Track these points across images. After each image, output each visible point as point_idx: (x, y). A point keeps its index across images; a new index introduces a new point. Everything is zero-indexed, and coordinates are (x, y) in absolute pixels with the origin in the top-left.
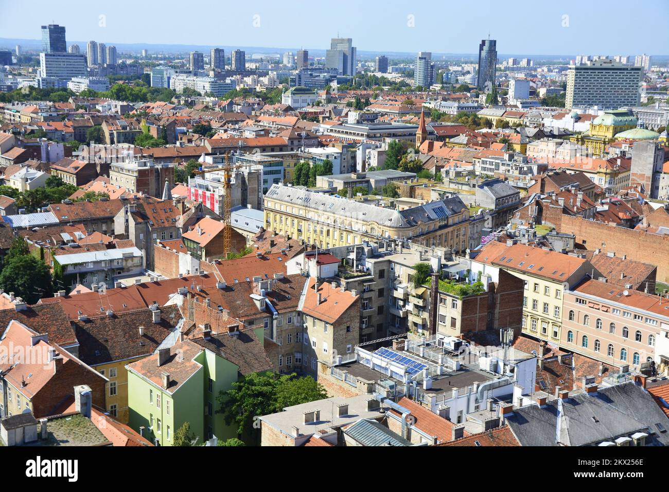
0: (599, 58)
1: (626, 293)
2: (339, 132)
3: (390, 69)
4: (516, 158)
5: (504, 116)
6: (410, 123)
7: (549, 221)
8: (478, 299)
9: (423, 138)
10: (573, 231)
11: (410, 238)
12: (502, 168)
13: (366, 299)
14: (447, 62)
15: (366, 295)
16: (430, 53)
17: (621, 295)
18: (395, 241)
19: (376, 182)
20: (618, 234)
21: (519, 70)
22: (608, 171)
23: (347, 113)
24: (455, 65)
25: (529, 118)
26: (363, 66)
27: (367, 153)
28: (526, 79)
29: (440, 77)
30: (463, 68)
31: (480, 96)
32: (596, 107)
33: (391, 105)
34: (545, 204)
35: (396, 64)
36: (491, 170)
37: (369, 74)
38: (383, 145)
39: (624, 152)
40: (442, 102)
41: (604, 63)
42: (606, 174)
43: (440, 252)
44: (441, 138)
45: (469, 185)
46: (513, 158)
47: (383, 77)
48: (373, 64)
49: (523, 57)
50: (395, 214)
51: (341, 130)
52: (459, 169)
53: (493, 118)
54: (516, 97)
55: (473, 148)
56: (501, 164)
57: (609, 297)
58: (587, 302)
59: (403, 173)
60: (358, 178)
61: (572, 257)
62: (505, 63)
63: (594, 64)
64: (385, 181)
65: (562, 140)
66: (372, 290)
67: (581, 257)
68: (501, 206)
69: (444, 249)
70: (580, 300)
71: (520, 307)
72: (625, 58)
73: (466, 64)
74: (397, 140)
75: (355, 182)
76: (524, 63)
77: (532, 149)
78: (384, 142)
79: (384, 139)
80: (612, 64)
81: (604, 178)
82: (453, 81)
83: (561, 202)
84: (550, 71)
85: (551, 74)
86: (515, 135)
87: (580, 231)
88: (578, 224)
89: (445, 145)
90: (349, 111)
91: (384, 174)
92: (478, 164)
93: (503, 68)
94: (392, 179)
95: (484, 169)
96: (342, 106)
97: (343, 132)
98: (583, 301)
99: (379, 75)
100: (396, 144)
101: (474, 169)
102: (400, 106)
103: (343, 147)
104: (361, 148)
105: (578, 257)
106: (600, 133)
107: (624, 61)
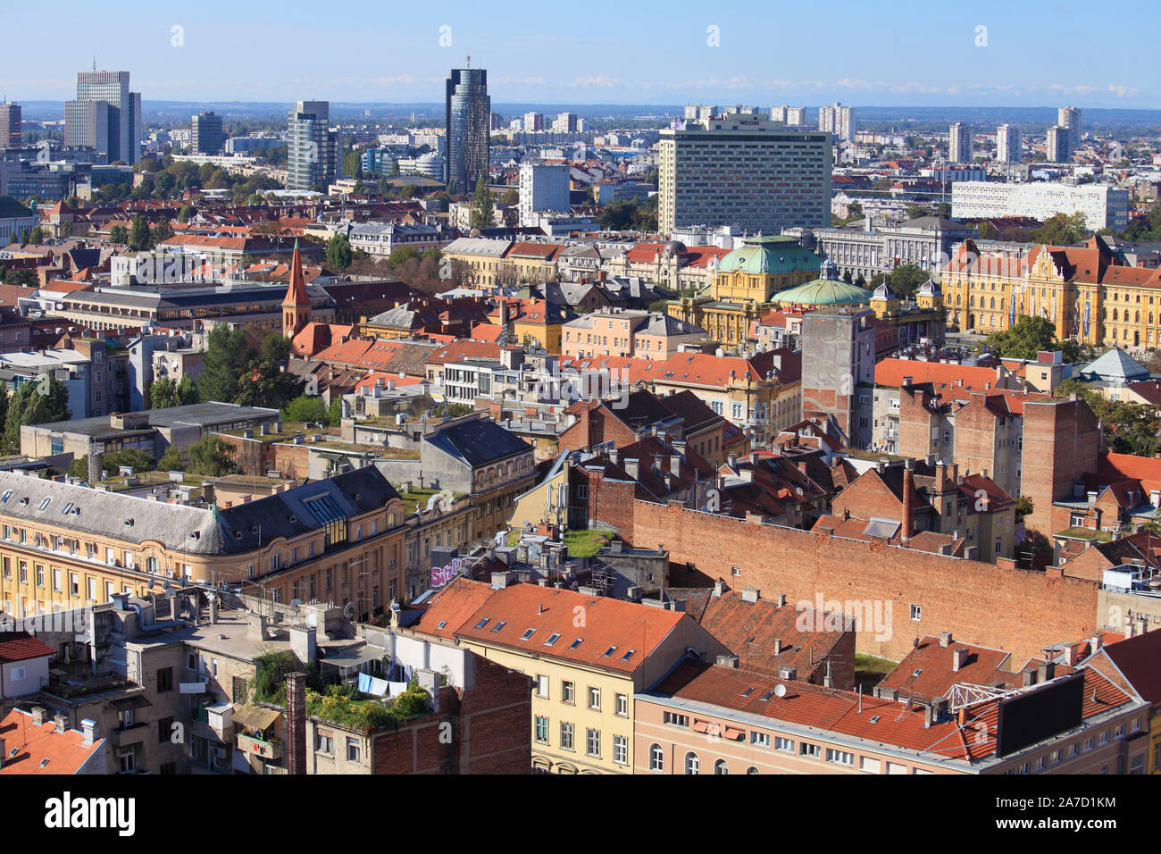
0: (738, 110)
1: (781, 691)
2: (85, 308)
3: (229, 145)
4: (528, 359)
5: (510, 255)
6: (267, 281)
7: (605, 519)
8: (415, 733)
9: (299, 316)
10: (662, 541)
11: (238, 584)
12: (498, 387)
13: (129, 747)
14: (371, 123)
15: (127, 738)
16: (327, 103)
17: (771, 695)
18: (200, 593)
19: (175, 434)
20: (769, 543)
21: (552, 141)
22: (753, 386)
23: (109, 260)
24: (393, 131)
25: (571, 260)
26: (163, 138)
27: (156, 361)
28: (566, 162)
29: (352, 163)
30: (412, 139)
31: (452, 206)
32: (726, 230)
33: (224, 234)
34: (591, 476)
35: (244, 132)
36: (469, 393)
37: (177, 158)
38: (196, 338)
39: (791, 336)
40: (354, 224)
41: (742, 123)
42: (749, 391)
43: (314, 615)
44: (347, 315)
45: (405, 434)
46: (523, 360)
47: (210, 166)
48: (186, 134)
49: (558, 110)
50: (207, 519)
51: (92, 304)
52: (387, 394)
53: (482, 260)
54: (539, 208)
55: (426, 338)
56: (492, 378)
57: (743, 705)
58: (692, 721)
59: (245, 409)
60: (127, 427)
61: (653, 610)
62: (515, 124)
63: (718, 127)
64: (199, 431)
65: (644, 313)
66: (142, 724)
67: (673, 607)
68: (486, 486)
69: (325, 607)
70: (675, 715)
71: (523, 747)
72: (797, 113)
73: (420, 127)
74: (231, 327)
75: (120, 439)
76: (560, 125)
77: (574, 335)
78: (201, 332)
79: (200, 324)
80: (760, 126)
81: (744, 403)
82: (387, 170)
83: (632, 468)
84: (624, 142)
85: (625, 150)
86: (532, 301)
87: (679, 540)
88: (672, 524)
89: (355, 333)
90: (116, 253)
91: (196, 415)
92: (437, 380)
93: (510, 137)
94: (216, 426)
95: (451, 391)
96: (99, 238)
97: (95, 309)
98: (682, 717)
99: (201, 159)
100: (228, 334)
101: (427, 393)
102: (248, 237)
103: (95, 348)
104: (139, 347)
105: (668, 607)
106: (737, 293)
107: (794, 119)
